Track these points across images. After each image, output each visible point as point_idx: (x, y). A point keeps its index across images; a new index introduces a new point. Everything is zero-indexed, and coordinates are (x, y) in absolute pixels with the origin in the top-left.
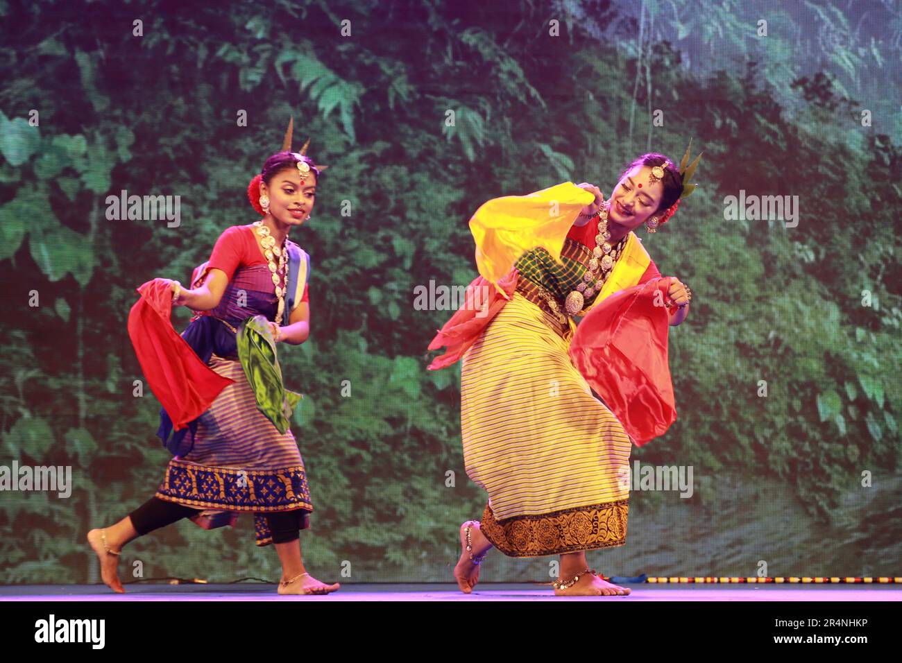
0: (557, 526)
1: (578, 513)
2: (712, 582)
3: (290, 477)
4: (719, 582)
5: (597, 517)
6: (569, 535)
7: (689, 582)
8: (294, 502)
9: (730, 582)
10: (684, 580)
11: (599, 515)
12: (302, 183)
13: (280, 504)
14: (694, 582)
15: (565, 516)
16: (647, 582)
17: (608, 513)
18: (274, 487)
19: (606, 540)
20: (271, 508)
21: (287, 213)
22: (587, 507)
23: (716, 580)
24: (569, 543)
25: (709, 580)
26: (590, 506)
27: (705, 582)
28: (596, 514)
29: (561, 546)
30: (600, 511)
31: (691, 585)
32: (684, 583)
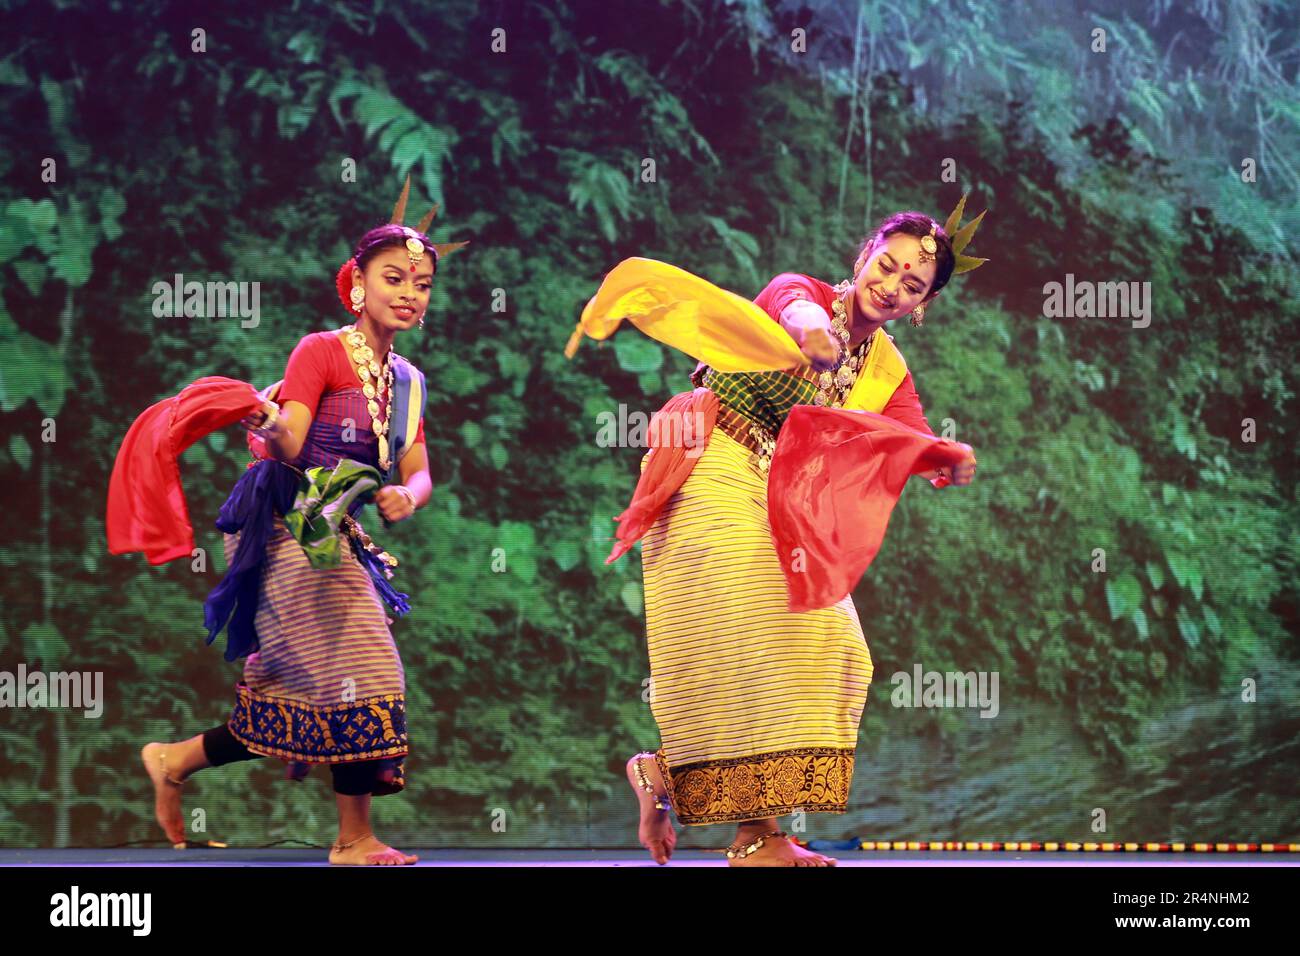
0: (759, 777)
1: (789, 759)
2: (955, 849)
3: (387, 708)
4: (964, 849)
5: (812, 767)
6: (772, 791)
7: (922, 849)
8: (395, 745)
9: (980, 849)
10: (914, 846)
11: (816, 763)
12: (413, 269)
13: (377, 748)
14: (928, 849)
15: (771, 762)
16: (861, 848)
17: (830, 762)
18: (366, 723)
19: (823, 801)
20: (363, 755)
21: (390, 312)
22: (800, 750)
23: (960, 846)
24: (772, 803)
26: (805, 750)
27: (945, 849)
28: (812, 761)
29: (760, 808)
30: (818, 758)
31: (924, 852)
32: (915, 850)
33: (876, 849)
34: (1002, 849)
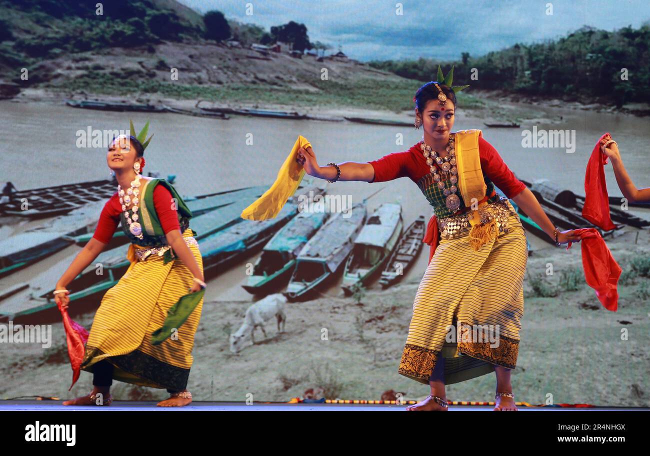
2: (364, 403)
4: (368, 403)
7: (350, 403)
9: (374, 403)
10: (348, 401)
16: (325, 403)
23: (366, 402)
25: (362, 402)
27: (360, 403)
31: (351, 405)
32: (347, 403)
33: (331, 403)
34: (383, 403)
